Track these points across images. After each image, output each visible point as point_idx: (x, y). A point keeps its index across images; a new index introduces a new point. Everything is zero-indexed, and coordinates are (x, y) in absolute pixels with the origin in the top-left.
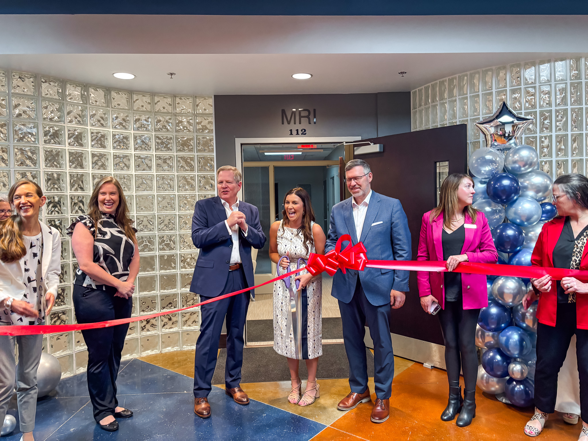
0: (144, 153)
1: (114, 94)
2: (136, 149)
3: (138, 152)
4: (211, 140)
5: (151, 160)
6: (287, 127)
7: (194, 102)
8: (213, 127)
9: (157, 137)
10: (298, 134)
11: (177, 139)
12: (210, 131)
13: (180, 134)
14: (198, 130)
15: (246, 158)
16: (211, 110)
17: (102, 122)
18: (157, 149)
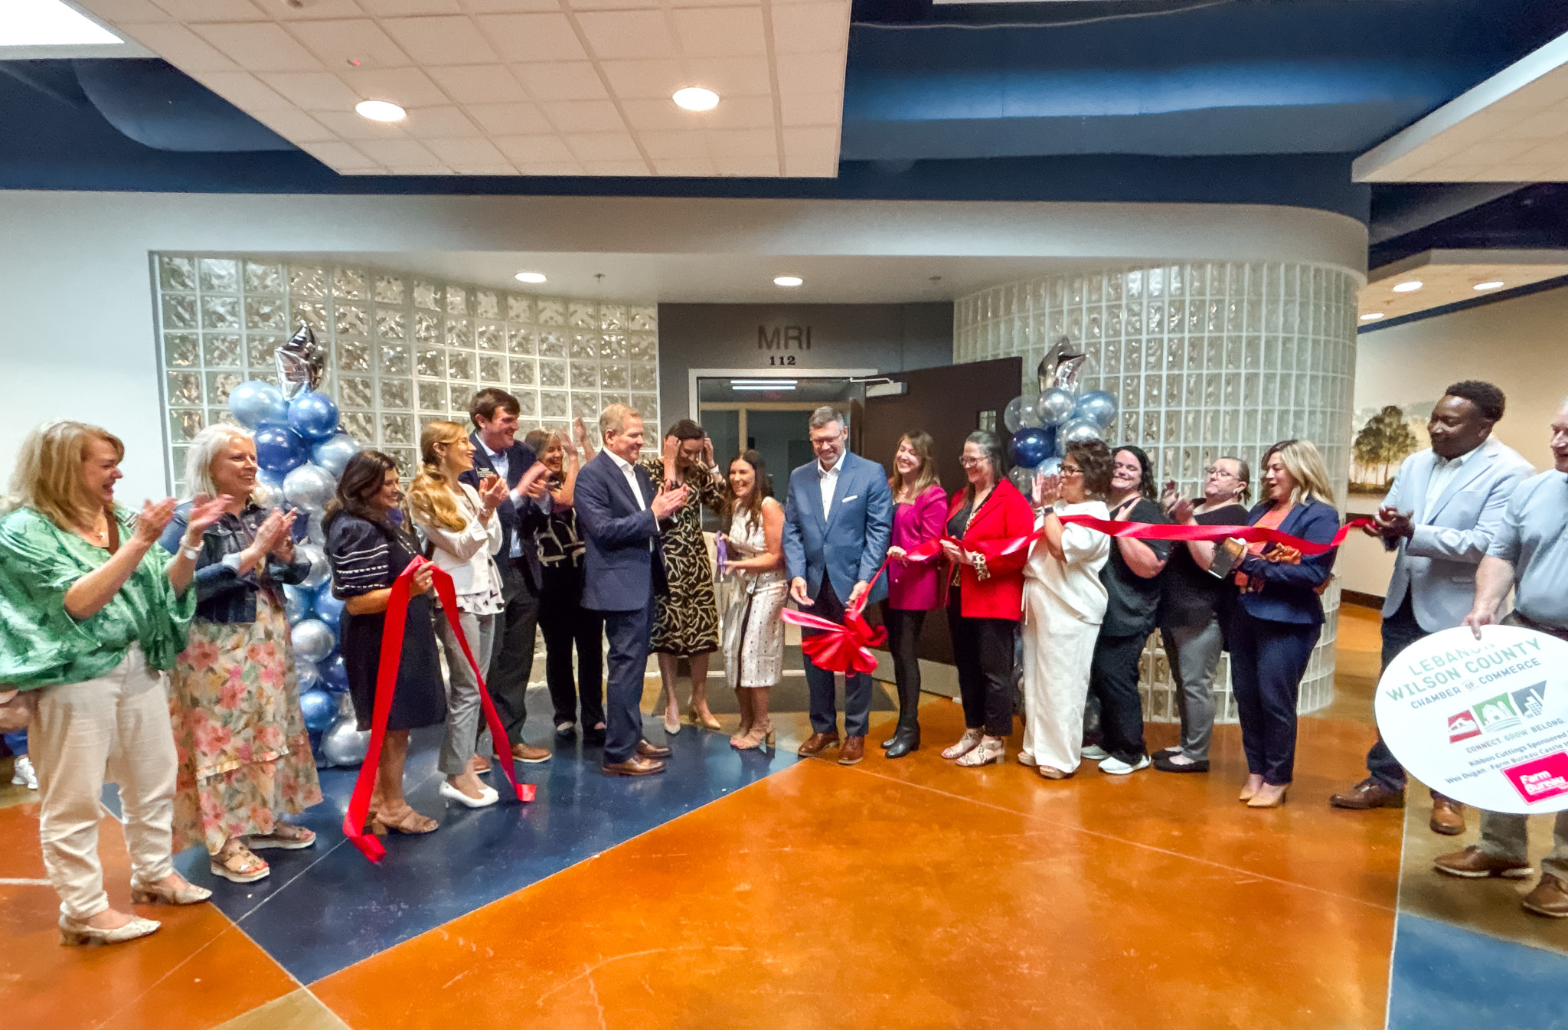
0: (554, 389)
1: (511, 301)
2: (543, 383)
3: (547, 388)
4: (652, 371)
5: (564, 400)
6: (767, 354)
7: (628, 312)
8: (656, 352)
9: (573, 366)
10: (782, 363)
11: (602, 368)
12: (653, 357)
13: (607, 362)
14: (634, 356)
15: (703, 398)
16: (652, 326)
17: (494, 341)
18: (573, 384)
